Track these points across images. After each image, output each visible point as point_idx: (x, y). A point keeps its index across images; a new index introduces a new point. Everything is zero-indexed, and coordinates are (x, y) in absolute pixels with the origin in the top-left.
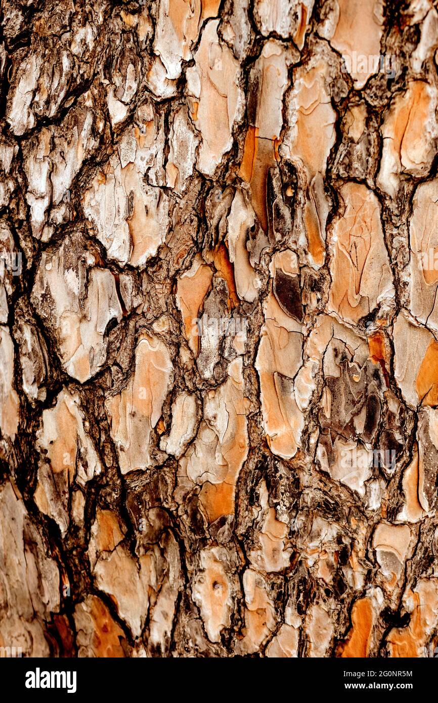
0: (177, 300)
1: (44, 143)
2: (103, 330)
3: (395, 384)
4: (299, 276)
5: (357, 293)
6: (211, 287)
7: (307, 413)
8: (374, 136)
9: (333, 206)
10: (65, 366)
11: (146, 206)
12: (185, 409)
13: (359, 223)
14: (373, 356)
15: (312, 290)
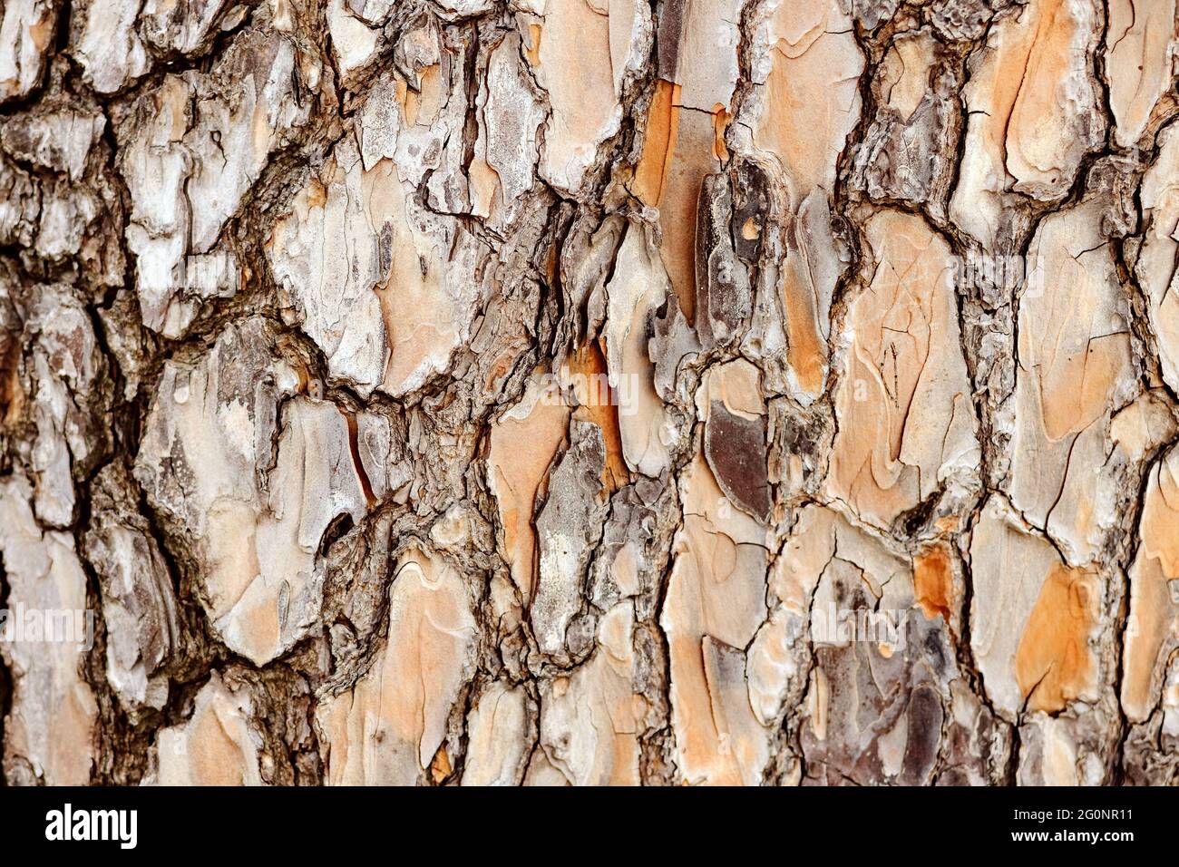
0: (490, 473)
1: (170, 112)
2: (314, 541)
3: (972, 663)
4: (765, 417)
5: (896, 456)
6: (564, 443)
7: (775, 730)
8: (948, 108)
9: (851, 262)
10: (218, 626)
11: (422, 259)
12: (499, 722)
13: (905, 300)
14: (924, 599)
15: (794, 451)
